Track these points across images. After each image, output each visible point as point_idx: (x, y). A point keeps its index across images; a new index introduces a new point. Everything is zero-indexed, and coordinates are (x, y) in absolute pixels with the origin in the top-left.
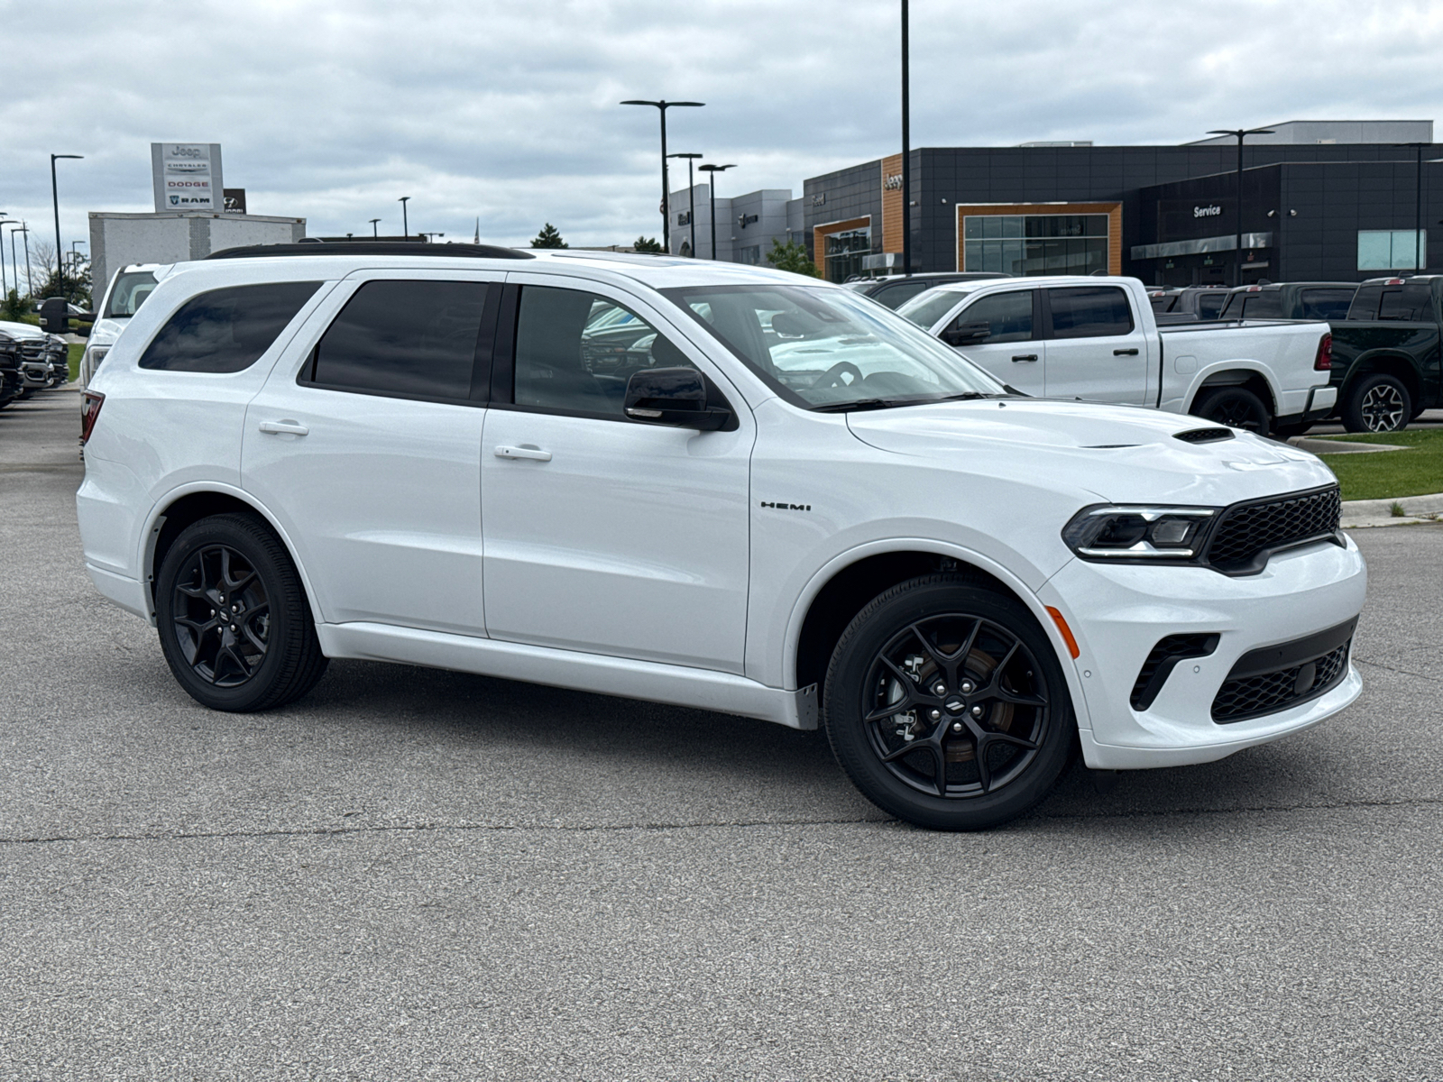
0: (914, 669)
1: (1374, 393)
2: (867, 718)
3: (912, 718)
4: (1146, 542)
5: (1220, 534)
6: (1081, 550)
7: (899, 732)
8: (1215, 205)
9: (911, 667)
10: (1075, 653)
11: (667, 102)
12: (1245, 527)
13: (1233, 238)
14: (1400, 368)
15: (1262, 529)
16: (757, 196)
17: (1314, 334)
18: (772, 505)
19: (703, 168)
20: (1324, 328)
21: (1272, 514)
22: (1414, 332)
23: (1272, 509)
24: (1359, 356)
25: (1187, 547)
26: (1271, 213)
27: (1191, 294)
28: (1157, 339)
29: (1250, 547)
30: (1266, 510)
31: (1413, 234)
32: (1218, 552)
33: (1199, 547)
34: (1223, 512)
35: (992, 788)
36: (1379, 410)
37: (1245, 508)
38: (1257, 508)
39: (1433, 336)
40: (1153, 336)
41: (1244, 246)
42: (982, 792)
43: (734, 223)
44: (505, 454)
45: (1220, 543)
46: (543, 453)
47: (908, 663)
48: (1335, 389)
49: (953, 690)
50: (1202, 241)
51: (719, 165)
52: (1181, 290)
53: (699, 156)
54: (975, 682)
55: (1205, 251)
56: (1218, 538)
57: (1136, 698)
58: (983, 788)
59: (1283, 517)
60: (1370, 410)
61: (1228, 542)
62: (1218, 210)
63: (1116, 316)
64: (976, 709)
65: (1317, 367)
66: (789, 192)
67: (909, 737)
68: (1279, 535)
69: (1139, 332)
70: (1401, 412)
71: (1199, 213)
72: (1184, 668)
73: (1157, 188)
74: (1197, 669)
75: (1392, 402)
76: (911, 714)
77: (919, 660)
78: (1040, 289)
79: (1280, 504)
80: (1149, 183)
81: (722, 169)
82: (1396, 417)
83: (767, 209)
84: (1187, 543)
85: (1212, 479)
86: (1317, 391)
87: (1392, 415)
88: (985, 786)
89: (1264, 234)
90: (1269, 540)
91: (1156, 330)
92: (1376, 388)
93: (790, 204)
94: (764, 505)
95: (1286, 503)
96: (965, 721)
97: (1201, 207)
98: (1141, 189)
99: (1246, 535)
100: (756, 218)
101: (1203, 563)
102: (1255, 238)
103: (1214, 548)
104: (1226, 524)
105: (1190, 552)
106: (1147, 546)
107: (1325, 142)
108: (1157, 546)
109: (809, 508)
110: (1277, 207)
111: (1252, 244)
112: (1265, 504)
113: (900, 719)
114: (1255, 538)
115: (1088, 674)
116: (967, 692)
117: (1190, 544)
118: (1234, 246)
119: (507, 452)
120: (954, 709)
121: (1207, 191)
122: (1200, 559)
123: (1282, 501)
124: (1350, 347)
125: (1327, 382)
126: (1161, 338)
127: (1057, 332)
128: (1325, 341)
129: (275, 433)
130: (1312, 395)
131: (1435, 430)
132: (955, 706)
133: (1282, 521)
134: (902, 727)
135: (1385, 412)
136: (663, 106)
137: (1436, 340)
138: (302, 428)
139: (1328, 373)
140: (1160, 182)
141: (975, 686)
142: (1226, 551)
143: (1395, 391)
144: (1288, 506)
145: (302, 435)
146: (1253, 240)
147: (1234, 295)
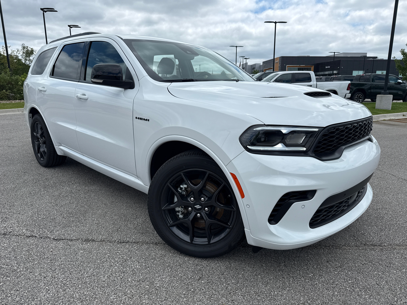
0: (183, 190)
1: (357, 96)
2: (163, 209)
3: (182, 209)
4: (282, 144)
5: (321, 141)
6: (249, 147)
7: (178, 213)
8: (329, 66)
9: (182, 188)
10: (243, 196)
11: (237, 46)
12: (333, 137)
13: (332, 72)
14: (363, 91)
15: (342, 138)
16: (255, 65)
17: (347, 83)
19: (245, 59)
20: (349, 82)
21: (347, 130)
22: (366, 84)
23: (347, 128)
24: (355, 89)
25: (304, 146)
26: (338, 67)
27: (324, 78)
28: (316, 83)
29: (335, 146)
30: (344, 129)
31: (363, 71)
32: (319, 149)
33: (310, 146)
34: (323, 129)
35: (212, 241)
36: (358, 99)
37: (334, 128)
38: (340, 128)
39: (370, 85)
40: (315, 83)
41: (334, 73)
42: (207, 243)
43: (251, 69)
45: (320, 145)
47: (181, 186)
48: (350, 94)
49: (197, 200)
50: (327, 72)
51: (247, 58)
52: (322, 77)
53: (245, 57)
54: (207, 197)
55: (327, 73)
56: (319, 142)
57: (272, 218)
58: (208, 242)
59: (351, 132)
60: (356, 99)
61: (324, 144)
62: (330, 67)
63: (308, 79)
64: (206, 208)
65: (347, 90)
66: (260, 64)
67: (181, 216)
68: (349, 140)
69: (312, 82)
70: (362, 99)
71: (326, 67)
72: (297, 206)
73: (320, 63)
74: (303, 207)
75: (360, 97)
76: (182, 207)
77: (185, 186)
78: (293, 73)
79: (350, 126)
80: (319, 62)
81: (248, 59)
82: (361, 100)
83: (257, 66)
84: (303, 144)
85: (321, 113)
86: (347, 94)
87: (360, 100)
88: (209, 241)
89: (337, 71)
90: (344, 142)
91: (316, 82)
92: (358, 95)
93: (260, 66)
95: (353, 125)
96: (202, 213)
97: (327, 66)
98: (317, 64)
99: (334, 141)
100: (255, 68)
101: (311, 155)
102: (336, 72)
103: (317, 147)
104: (324, 135)
105: (305, 149)
106: (282, 145)
107: (348, 56)
108: (287, 145)
109: (149, 120)
110: (339, 67)
111: (335, 73)
112: (344, 126)
113: (177, 209)
114: (337, 142)
115: (248, 206)
116: (203, 202)
117: (305, 145)
118: (332, 73)
120: (197, 208)
121: (328, 64)
122: (309, 153)
123: (351, 124)
124: (353, 87)
125: (349, 93)
126: (317, 83)
127: (296, 82)
128: (349, 85)
130: (346, 95)
131: (369, 103)
132: (198, 207)
133: (351, 134)
134: (179, 212)
135: (359, 99)
136: (236, 47)
137: (370, 86)
139: (349, 91)
140: (320, 62)
141: (207, 199)
142: (323, 148)
143: (361, 95)
144: (354, 126)
146: (335, 72)
147: (332, 77)
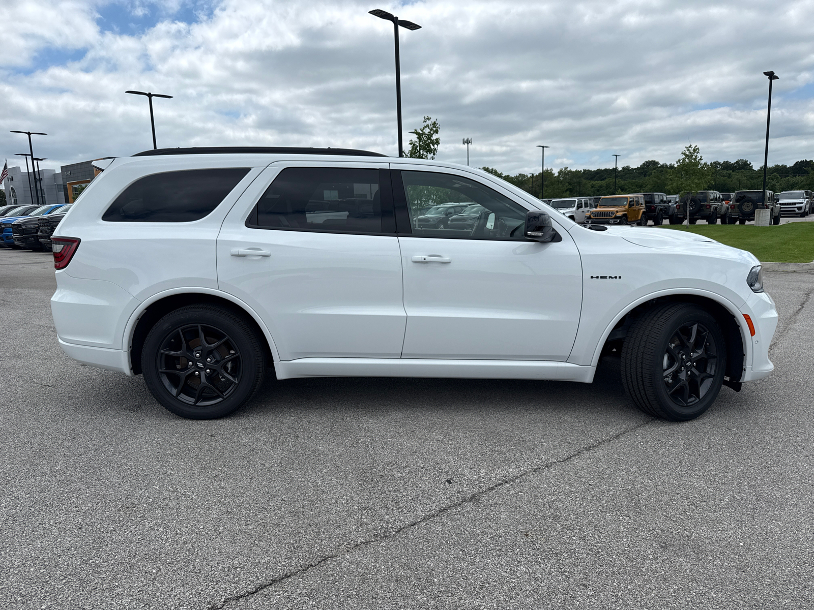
18: (597, 277)
44: (423, 260)
46: (446, 258)
94: (592, 277)
119: (425, 259)
129: (244, 256)
138: (265, 252)
145: (265, 256)
